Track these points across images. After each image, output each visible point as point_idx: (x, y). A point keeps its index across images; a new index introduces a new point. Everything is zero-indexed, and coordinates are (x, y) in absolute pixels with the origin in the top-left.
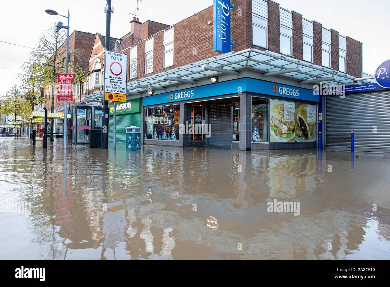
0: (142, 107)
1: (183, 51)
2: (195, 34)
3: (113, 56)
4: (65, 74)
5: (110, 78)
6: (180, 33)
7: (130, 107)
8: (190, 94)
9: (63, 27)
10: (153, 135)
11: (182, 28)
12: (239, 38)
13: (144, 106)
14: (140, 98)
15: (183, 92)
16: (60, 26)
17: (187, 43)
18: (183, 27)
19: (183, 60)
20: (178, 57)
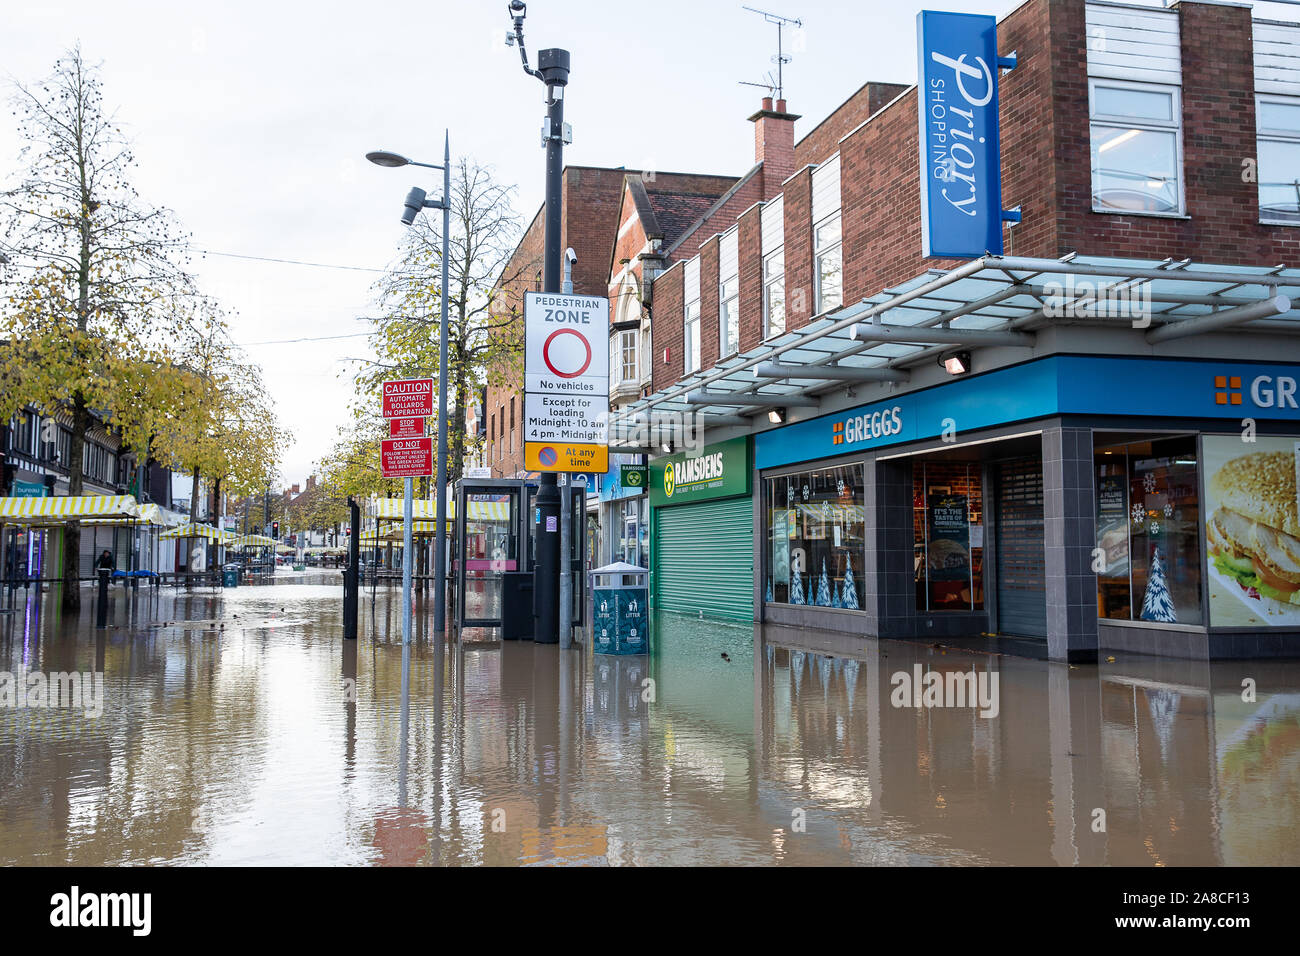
0: (755, 472)
1: (870, 245)
2: (901, 178)
3: (555, 308)
4: (404, 382)
5: (544, 390)
6: (857, 176)
7: (719, 473)
8: (889, 423)
9: (427, 204)
10: (791, 584)
11: (863, 154)
12: (1034, 190)
13: (761, 470)
14: (747, 436)
15: (868, 416)
16: (417, 202)
17: (878, 217)
18: (866, 152)
19: (870, 282)
20: (857, 273)
